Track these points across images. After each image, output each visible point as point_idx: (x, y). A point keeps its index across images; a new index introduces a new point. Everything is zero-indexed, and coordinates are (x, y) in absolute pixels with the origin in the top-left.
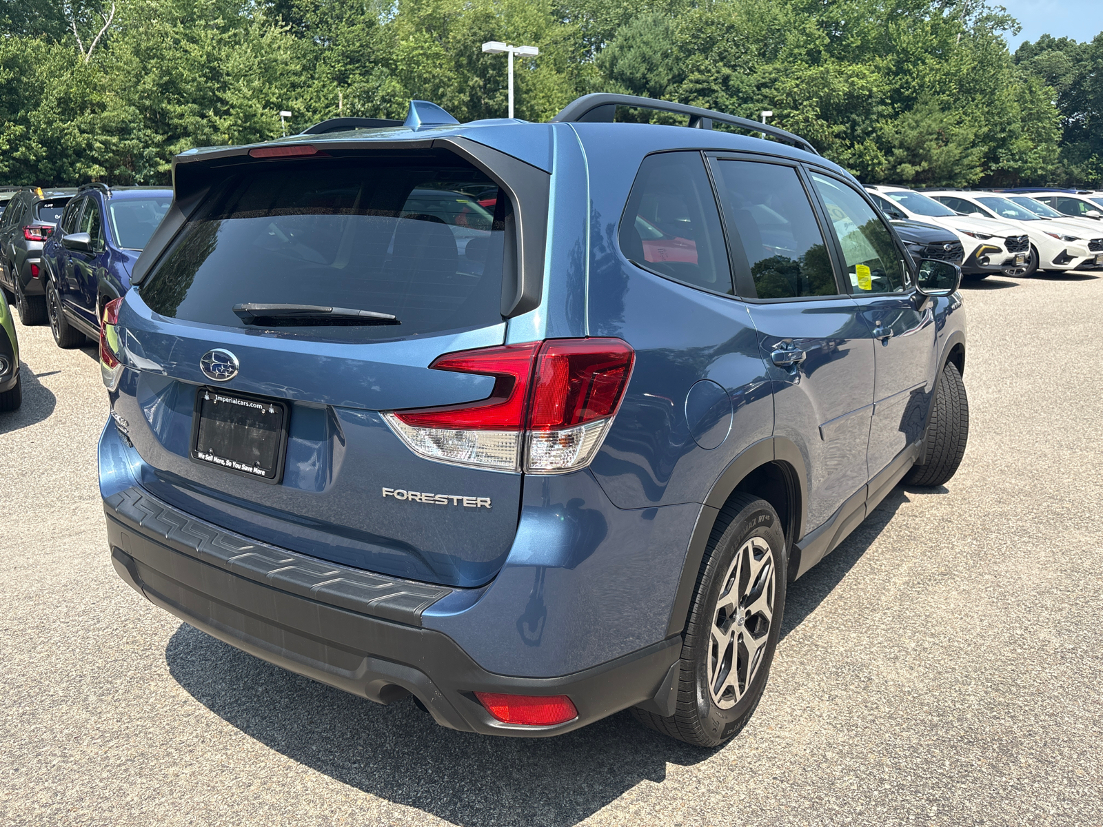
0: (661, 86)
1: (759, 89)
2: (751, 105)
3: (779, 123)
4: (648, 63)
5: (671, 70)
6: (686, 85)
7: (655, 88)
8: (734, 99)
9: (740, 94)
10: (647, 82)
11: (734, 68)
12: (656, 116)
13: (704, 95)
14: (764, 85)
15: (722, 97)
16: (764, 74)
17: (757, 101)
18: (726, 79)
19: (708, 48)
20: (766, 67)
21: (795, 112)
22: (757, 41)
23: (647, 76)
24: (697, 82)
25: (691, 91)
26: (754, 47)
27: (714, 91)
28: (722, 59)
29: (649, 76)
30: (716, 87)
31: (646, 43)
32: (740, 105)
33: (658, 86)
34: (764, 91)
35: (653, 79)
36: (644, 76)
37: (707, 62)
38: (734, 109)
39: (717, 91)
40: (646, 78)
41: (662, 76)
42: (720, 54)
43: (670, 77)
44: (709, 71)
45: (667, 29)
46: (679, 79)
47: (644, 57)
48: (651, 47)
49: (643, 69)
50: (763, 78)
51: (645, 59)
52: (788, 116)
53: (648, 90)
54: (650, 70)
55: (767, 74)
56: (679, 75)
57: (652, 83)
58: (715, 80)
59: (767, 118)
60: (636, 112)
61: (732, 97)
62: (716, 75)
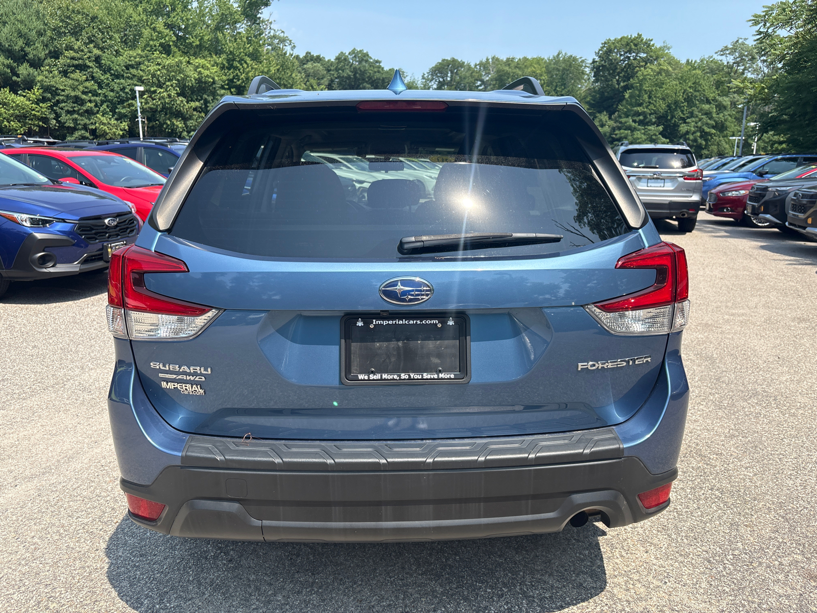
0: (39, 59)
1: (128, 69)
2: (122, 81)
3: (149, 97)
4: (25, 38)
5: (47, 46)
6: (62, 60)
7: (34, 60)
8: (108, 75)
9: (112, 71)
10: (26, 55)
11: (102, 49)
12: (39, 84)
13: (81, 70)
14: (132, 66)
15: (97, 73)
16: (130, 57)
17: (128, 78)
18: (98, 59)
19: (77, 32)
20: (131, 53)
21: (160, 90)
22: (118, 31)
23: (25, 49)
24: (73, 58)
25: (69, 66)
26: (116, 36)
27: (89, 67)
28: (91, 42)
29: (27, 49)
30: (91, 64)
31: (21, 22)
32: (113, 80)
33: (36, 58)
34: (133, 71)
35: (31, 52)
36: (22, 49)
37: (78, 43)
38: (109, 84)
39: (92, 67)
40: (24, 51)
41: (38, 50)
42: (89, 38)
43: (47, 52)
44: (82, 51)
45: (38, 12)
46: (56, 55)
47: (20, 32)
48: (25, 25)
49: (21, 43)
50: (129, 61)
51: (21, 35)
52: (155, 92)
53: (28, 61)
54: (28, 44)
55: (132, 58)
56: (55, 51)
57: (31, 56)
58: (89, 58)
59: (139, 91)
60: (19, 79)
61: (106, 73)
62: (88, 54)
